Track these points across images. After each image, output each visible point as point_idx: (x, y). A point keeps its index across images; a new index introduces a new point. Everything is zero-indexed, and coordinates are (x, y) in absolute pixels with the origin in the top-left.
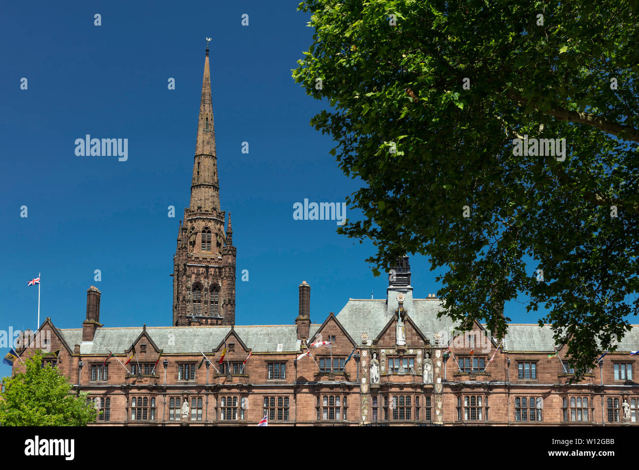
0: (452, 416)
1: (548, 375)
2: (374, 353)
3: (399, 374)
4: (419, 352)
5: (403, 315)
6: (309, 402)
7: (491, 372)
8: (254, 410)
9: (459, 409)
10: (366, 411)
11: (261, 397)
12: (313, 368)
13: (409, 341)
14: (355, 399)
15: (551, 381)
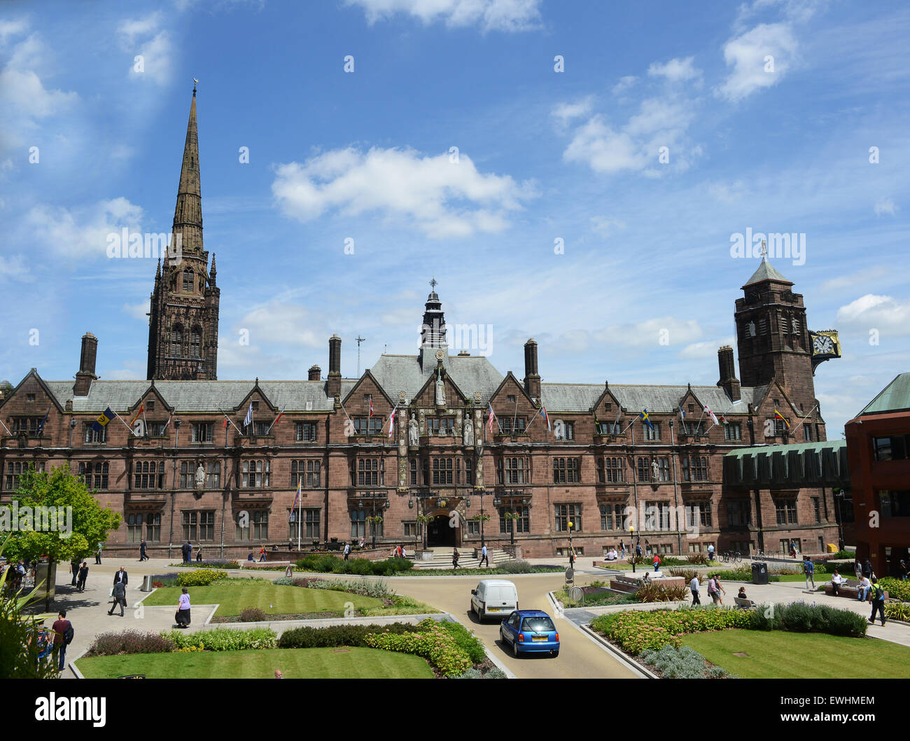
0: (493, 480)
1: (585, 436)
2: (413, 412)
3: (440, 435)
4: (460, 413)
6: (342, 467)
7: (532, 433)
8: (280, 476)
9: (501, 472)
10: (404, 475)
11: (289, 461)
14: (392, 462)
15: (586, 442)
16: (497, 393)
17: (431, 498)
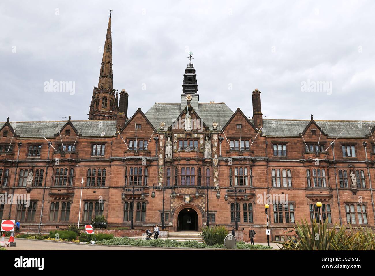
0: (225, 183)
1: (295, 153)
2: (169, 136)
3: (186, 151)
4: (202, 136)
5: (190, 109)
6: (120, 172)
7: (254, 151)
9: (231, 177)
10: (161, 179)
11: (86, 169)
12: (124, 147)
14: (154, 170)
15: (297, 157)
16: (229, 123)
17: (178, 195)
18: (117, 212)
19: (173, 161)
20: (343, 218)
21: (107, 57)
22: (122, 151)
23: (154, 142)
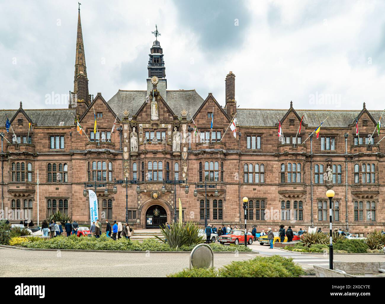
0: (195, 178)
1: (270, 146)
2: (134, 126)
3: (153, 143)
4: (170, 126)
5: (156, 94)
6: (82, 167)
7: (226, 143)
9: (200, 172)
10: (127, 174)
11: (45, 164)
12: (85, 139)
13: (162, 117)
14: (119, 165)
15: (272, 151)
16: (199, 111)
17: (145, 191)
18: (82, 209)
19: (139, 154)
20: (315, 214)
21: (79, 59)
22: (83, 144)
23: (117, 133)
